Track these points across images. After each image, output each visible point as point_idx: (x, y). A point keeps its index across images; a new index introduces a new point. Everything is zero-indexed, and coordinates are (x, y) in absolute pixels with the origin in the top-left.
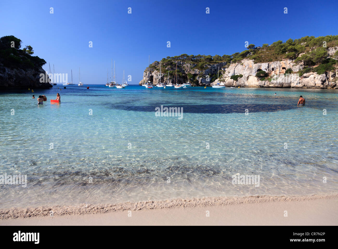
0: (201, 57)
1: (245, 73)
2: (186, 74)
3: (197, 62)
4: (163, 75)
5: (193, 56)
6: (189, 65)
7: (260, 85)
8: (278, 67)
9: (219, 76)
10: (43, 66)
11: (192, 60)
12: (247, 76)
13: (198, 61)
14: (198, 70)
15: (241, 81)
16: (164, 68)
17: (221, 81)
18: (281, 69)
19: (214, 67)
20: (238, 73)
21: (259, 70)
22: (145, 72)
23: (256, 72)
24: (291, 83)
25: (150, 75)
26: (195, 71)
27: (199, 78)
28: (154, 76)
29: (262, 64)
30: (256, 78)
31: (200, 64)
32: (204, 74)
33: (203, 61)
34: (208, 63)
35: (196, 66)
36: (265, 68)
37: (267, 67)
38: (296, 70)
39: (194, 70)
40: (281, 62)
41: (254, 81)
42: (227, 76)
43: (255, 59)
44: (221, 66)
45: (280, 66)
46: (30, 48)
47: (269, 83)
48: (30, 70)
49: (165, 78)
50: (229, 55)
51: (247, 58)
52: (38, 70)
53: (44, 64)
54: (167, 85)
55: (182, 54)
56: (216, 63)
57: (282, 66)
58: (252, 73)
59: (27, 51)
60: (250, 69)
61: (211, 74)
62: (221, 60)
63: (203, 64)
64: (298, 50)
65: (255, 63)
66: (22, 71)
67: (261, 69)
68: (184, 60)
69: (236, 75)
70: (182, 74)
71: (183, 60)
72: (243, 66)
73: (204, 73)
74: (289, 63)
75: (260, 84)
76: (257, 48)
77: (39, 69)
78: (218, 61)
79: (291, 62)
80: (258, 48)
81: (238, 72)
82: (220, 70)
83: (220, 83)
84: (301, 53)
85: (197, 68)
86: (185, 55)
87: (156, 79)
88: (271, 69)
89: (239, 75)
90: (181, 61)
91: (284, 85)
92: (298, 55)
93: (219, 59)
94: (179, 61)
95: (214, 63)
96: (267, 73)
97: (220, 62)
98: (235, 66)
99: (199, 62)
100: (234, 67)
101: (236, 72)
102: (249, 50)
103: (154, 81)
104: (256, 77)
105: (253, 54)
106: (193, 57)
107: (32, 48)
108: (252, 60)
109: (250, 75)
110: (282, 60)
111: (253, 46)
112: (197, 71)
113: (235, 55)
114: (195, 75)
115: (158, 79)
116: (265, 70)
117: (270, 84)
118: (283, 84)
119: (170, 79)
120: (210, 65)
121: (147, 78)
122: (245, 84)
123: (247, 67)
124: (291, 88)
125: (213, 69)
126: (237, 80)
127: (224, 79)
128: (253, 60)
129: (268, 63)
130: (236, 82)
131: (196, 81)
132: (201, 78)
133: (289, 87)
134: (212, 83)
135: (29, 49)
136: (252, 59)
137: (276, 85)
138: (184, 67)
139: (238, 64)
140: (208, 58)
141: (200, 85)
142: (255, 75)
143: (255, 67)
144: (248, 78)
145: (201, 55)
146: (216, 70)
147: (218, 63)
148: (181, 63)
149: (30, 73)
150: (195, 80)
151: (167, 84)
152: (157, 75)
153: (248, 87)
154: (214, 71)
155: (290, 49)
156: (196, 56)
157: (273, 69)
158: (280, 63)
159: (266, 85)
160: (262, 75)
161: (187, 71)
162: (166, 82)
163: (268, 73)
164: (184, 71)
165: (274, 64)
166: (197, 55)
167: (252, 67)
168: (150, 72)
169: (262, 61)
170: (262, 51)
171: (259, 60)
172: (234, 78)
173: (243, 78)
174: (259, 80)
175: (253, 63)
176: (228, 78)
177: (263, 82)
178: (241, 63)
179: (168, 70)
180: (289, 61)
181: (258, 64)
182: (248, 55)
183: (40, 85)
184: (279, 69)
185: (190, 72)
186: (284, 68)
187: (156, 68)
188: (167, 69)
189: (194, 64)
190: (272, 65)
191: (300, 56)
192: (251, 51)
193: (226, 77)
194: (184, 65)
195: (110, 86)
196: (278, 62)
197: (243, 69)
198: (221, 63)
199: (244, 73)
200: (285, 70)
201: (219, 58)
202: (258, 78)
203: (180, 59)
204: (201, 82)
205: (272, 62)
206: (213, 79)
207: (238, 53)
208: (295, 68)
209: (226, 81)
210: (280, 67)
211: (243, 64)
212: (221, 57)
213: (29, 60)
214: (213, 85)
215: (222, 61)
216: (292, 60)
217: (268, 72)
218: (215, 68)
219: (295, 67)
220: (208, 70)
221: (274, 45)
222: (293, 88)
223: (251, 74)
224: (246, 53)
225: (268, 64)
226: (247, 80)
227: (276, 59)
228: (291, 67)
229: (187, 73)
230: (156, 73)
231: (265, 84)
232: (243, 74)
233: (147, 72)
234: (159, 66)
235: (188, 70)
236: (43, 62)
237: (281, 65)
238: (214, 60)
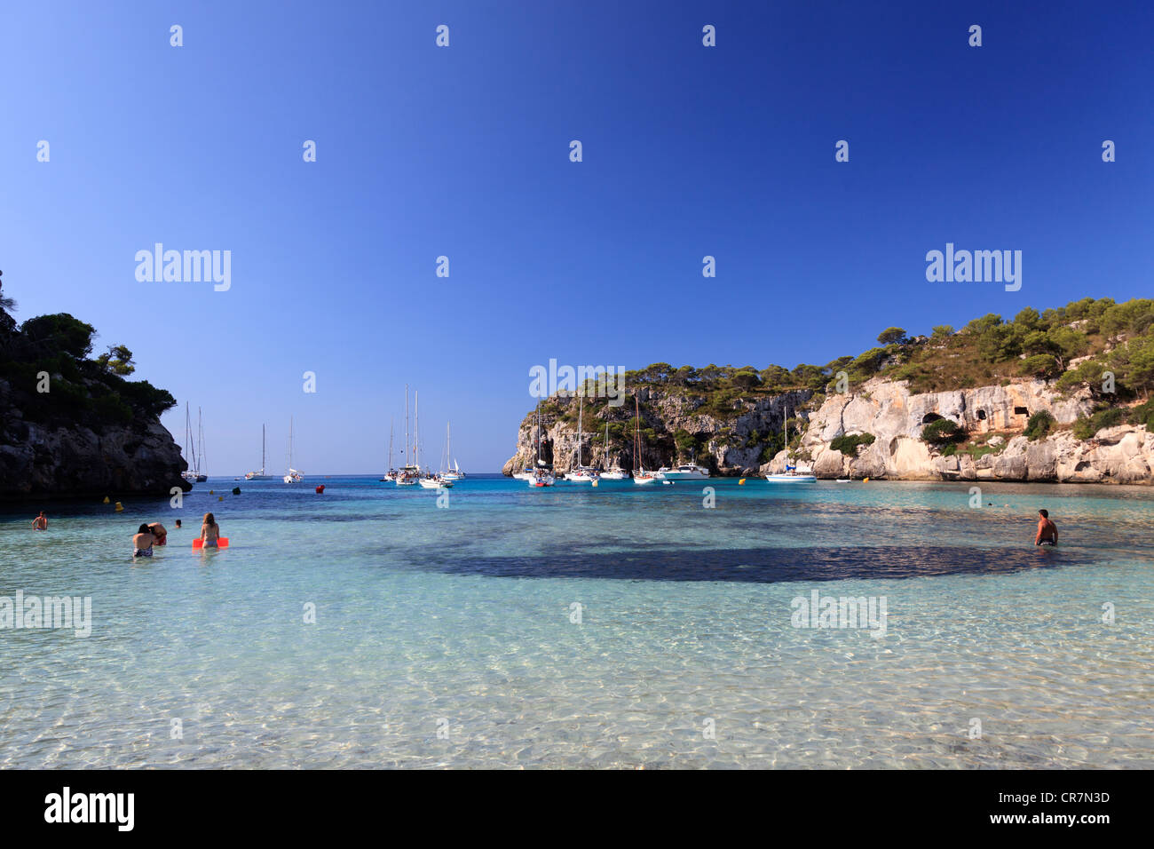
0: (718, 373)
1: (884, 429)
2: (671, 434)
3: (706, 390)
4: (586, 440)
5: (691, 369)
6: (678, 402)
7: (942, 473)
8: (1001, 407)
9: (790, 439)
10: (163, 414)
11: (688, 385)
12: (890, 441)
13: (709, 388)
14: (713, 420)
15: (871, 457)
16: (590, 414)
17: (797, 458)
18: (1012, 413)
19: (769, 409)
20: (858, 429)
21: (931, 417)
22: (523, 427)
23: (920, 424)
24: (1054, 463)
25: (542, 438)
26: (701, 422)
27: (717, 445)
28: (556, 440)
29: (940, 395)
30: (924, 448)
31: (717, 397)
32: (736, 435)
33: (728, 388)
34: (745, 393)
35: (702, 406)
36: (951, 409)
37: (960, 406)
38: (1066, 416)
39: (697, 419)
40: (1008, 388)
41: (916, 458)
42: (817, 440)
43: (910, 377)
44: (793, 404)
45: (1004, 402)
46: (124, 354)
47: (973, 464)
48: (116, 431)
49: (596, 450)
50: (818, 365)
51: (882, 376)
52: (147, 428)
53: (168, 406)
54: (603, 475)
55: (653, 363)
56: (773, 393)
57: (1011, 401)
58: (908, 428)
59: (113, 364)
60: (900, 414)
61: (758, 432)
62: (791, 383)
63: (729, 398)
64: (1062, 346)
65: (915, 392)
66: (86, 433)
67: (936, 412)
68: (658, 385)
69: (848, 435)
70: (657, 433)
71: (656, 385)
72: (872, 403)
73: (734, 429)
74: (1035, 393)
75: (942, 467)
76: (914, 340)
77: (149, 426)
78: (779, 386)
79: (1045, 389)
80: (918, 340)
81: (855, 426)
82: (791, 420)
83: (795, 463)
84: (1075, 356)
85: (707, 413)
86: (661, 365)
87: (564, 454)
88: (975, 414)
89: (859, 434)
90: (648, 389)
91: (1030, 471)
92: (1066, 362)
93: (782, 379)
94: (643, 388)
95: (768, 393)
96: (962, 426)
97: (788, 389)
98: (844, 404)
99: (712, 391)
100: (841, 408)
101: (847, 425)
102: (887, 347)
103: (556, 458)
104: (923, 444)
105: (904, 361)
106: (691, 372)
107: (129, 354)
108: (901, 382)
109: (901, 437)
110: (1008, 383)
111: (899, 333)
112: (709, 423)
113: (838, 364)
114: (702, 437)
115: (570, 452)
116: (954, 419)
117: (978, 469)
118: (1027, 469)
119: (612, 451)
120: (754, 401)
121: (530, 449)
122: (887, 468)
123: (886, 408)
124: (1057, 483)
125: (764, 416)
126: (855, 455)
127: (808, 449)
128: (907, 382)
129: (962, 391)
130: (851, 462)
131: (707, 457)
132: (723, 449)
133: (1052, 479)
134: (766, 465)
135: (119, 356)
136: (899, 380)
137: (1002, 473)
138: (660, 409)
139: (853, 398)
140: (746, 376)
141: (721, 475)
142: (917, 433)
143: (916, 405)
144: (893, 445)
145: (719, 366)
146: (776, 419)
147: (782, 393)
148: (650, 393)
149: (115, 440)
150: (704, 455)
151: (604, 471)
152: (567, 439)
153: (900, 479)
154: (768, 421)
155: (1033, 344)
156: (701, 368)
157: (981, 414)
158: (1006, 393)
159: (963, 473)
160: (943, 435)
161: (672, 423)
162: (598, 462)
163: (967, 427)
164: (662, 422)
165: (982, 397)
166: (704, 366)
167: (905, 406)
168: (543, 427)
169: (939, 385)
170: (932, 350)
171: (926, 381)
172: (843, 445)
173: (875, 445)
174: (936, 454)
175: (907, 393)
176: (821, 447)
177: (953, 460)
178: (864, 391)
179: (603, 421)
180: (1035, 386)
181: (924, 395)
182: (885, 364)
183: (148, 483)
184: (1002, 413)
185: (683, 425)
186: (1020, 410)
187: (563, 412)
188: (600, 415)
189: (694, 398)
190: (975, 401)
191: (1073, 366)
192: (894, 352)
193: (813, 444)
194: (661, 403)
195: (399, 481)
196: (998, 388)
197: (873, 413)
198: (791, 392)
199: (879, 428)
200: (1025, 415)
201: (780, 376)
202: (930, 446)
203: (645, 381)
204: (726, 463)
205: (976, 390)
206: (769, 451)
207: (849, 359)
208: (1063, 410)
209: (814, 456)
210: (1006, 407)
211: (872, 396)
212: (790, 372)
213: (116, 395)
214: (771, 473)
215: (795, 388)
216: (1047, 382)
217: (965, 425)
218: (773, 412)
219: (1061, 407)
220: (745, 419)
221: (972, 328)
222: (1066, 481)
223: (902, 433)
224: (875, 358)
225: (963, 397)
226: (893, 452)
227: (989, 379)
228: (1049, 407)
229: (672, 430)
230: (564, 432)
231: (958, 469)
232: (873, 433)
233: (529, 428)
234: (571, 407)
235: (677, 420)
236: (164, 400)
237: (1008, 399)
238: (767, 383)
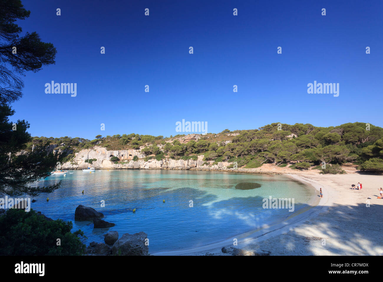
1: (99, 158)
7: (115, 168)
12: (102, 160)
15: (96, 164)
18: (129, 155)
20: (92, 157)
21: (112, 156)
23: (109, 157)
24: (140, 165)
29: (114, 151)
30: (110, 162)
36: (116, 154)
37: (118, 154)
40: (128, 151)
41: (108, 164)
42: (81, 160)
43: (107, 147)
45: (127, 153)
47: (122, 166)
51: (99, 146)
57: (129, 153)
58: (106, 158)
60: (104, 155)
65: (108, 150)
69: (90, 159)
72: (97, 152)
75: (115, 166)
79: (136, 151)
84: (141, 146)
88: (121, 155)
89: (93, 159)
91: (135, 167)
92: (139, 147)
96: (118, 158)
98: (89, 151)
100: (88, 153)
101: (89, 157)
102: (97, 139)
105: (102, 143)
108: (104, 148)
109: (104, 160)
110: (128, 150)
116: (117, 156)
122: (100, 167)
123: (100, 153)
126: (92, 163)
127: (76, 162)
129: (118, 151)
130: (91, 165)
133: (139, 168)
134: (63, 166)
139: (91, 150)
142: (109, 159)
143: (108, 153)
153: (103, 169)
157: (123, 155)
159: (119, 168)
160: (115, 160)
167: (105, 153)
169: (113, 149)
171: (111, 148)
172: (88, 161)
173: (97, 161)
175: (106, 150)
176: (81, 162)
177: (117, 165)
178: (94, 149)
180: (134, 151)
181: (110, 151)
182: (97, 143)
184: (127, 155)
190: (121, 153)
192: (99, 140)
193: (78, 160)
196: (126, 151)
197: (97, 154)
200: (132, 156)
202: (112, 162)
205: (122, 151)
208: (140, 156)
209: (79, 164)
211: (96, 150)
224: (95, 141)
226: (102, 163)
227: (124, 149)
228: (137, 155)
232: (96, 159)
